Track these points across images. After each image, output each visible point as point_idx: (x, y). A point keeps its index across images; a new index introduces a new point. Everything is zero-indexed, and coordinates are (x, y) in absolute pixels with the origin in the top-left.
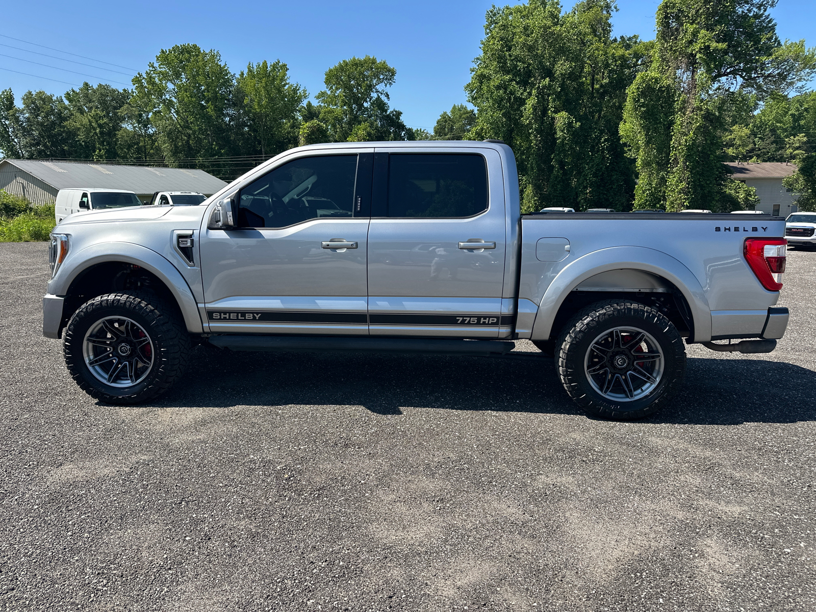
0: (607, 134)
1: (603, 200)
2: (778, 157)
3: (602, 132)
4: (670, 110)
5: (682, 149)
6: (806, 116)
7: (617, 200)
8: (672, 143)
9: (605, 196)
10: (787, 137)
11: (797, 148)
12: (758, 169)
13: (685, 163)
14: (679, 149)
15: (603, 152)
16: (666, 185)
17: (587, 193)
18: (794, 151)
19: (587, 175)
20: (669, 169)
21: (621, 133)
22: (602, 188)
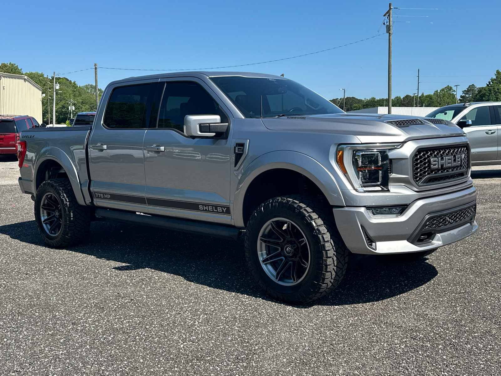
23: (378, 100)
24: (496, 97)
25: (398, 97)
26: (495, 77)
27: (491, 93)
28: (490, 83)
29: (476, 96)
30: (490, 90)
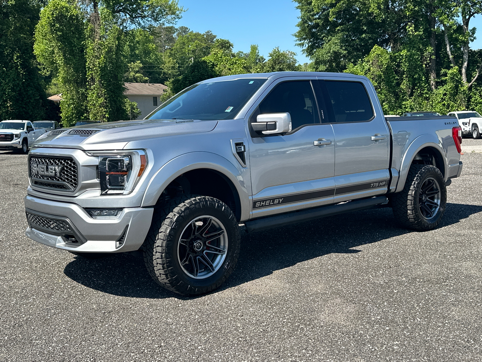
0: (18, 52)
1: (24, 113)
2: (125, 78)
3: (13, 50)
4: (81, 36)
5: (97, 70)
6: (139, 47)
7: (37, 114)
8: (87, 64)
9: (24, 109)
10: (129, 62)
11: (137, 72)
12: (132, 88)
13: (100, 82)
14: (94, 70)
15: (17, 69)
16: (87, 100)
17: (8, 107)
18: (135, 74)
19: (5, 90)
20: (88, 86)
21: (36, 52)
22: (20, 102)
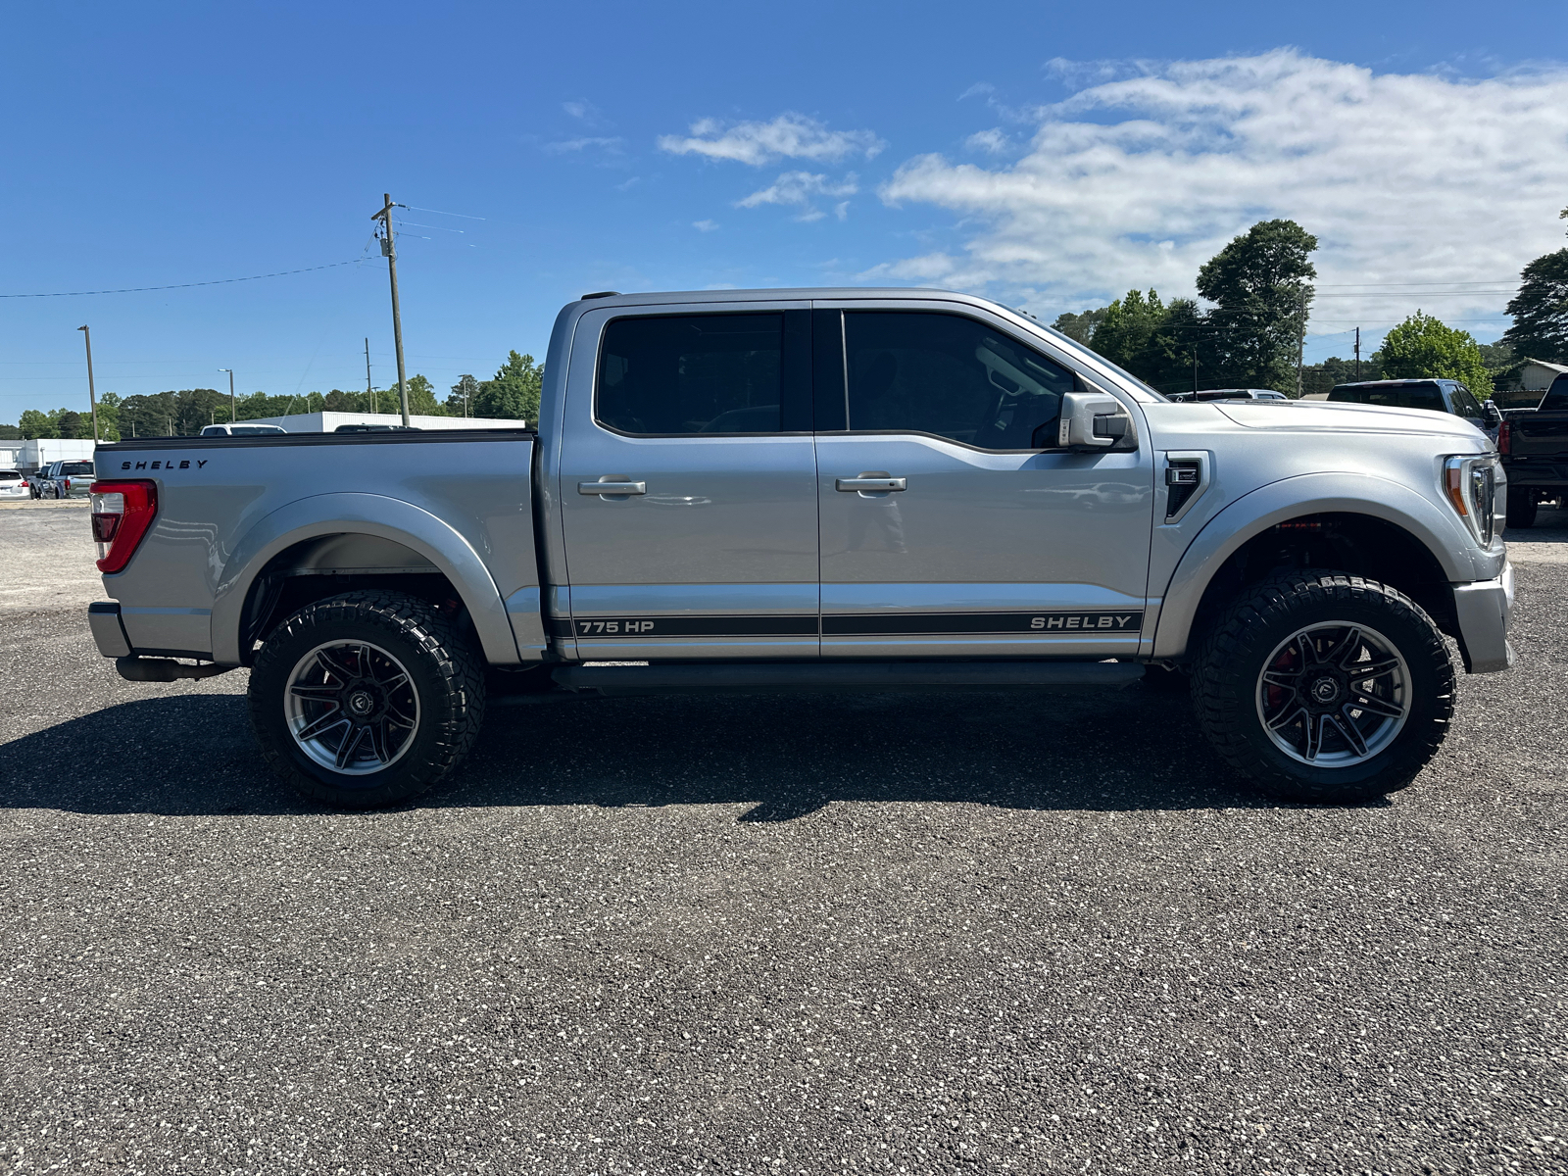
23: (271, 399)
24: (515, 402)
25: (314, 393)
26: (509, 364)
27: (505, 394)
28: (500, 374)
29: (478, 397)
30: (503, 388)
